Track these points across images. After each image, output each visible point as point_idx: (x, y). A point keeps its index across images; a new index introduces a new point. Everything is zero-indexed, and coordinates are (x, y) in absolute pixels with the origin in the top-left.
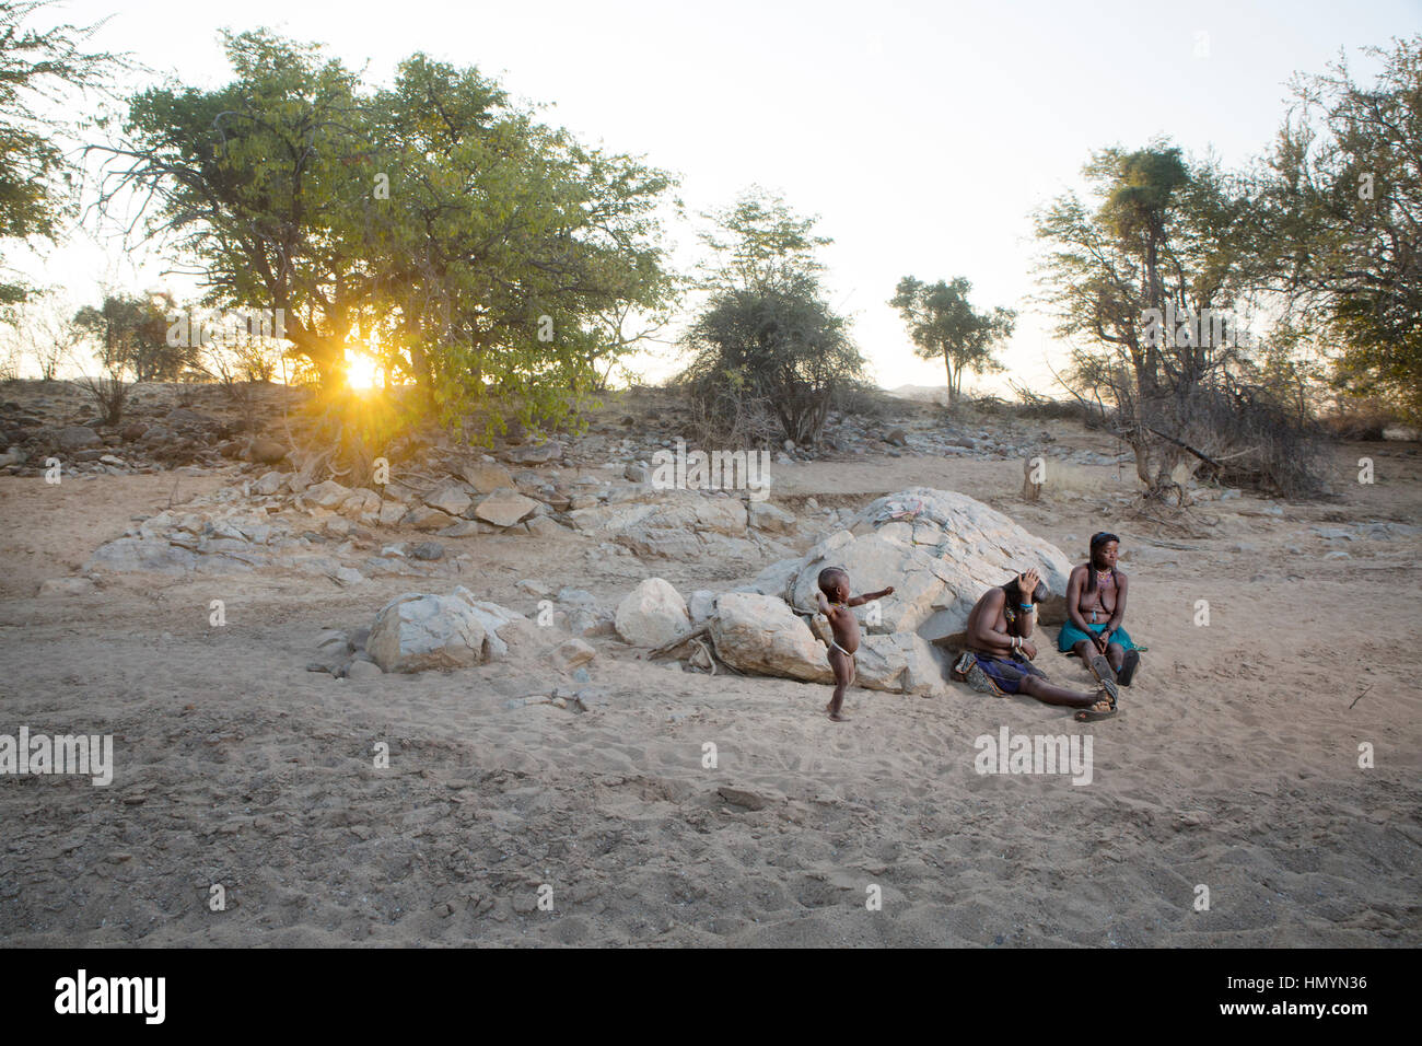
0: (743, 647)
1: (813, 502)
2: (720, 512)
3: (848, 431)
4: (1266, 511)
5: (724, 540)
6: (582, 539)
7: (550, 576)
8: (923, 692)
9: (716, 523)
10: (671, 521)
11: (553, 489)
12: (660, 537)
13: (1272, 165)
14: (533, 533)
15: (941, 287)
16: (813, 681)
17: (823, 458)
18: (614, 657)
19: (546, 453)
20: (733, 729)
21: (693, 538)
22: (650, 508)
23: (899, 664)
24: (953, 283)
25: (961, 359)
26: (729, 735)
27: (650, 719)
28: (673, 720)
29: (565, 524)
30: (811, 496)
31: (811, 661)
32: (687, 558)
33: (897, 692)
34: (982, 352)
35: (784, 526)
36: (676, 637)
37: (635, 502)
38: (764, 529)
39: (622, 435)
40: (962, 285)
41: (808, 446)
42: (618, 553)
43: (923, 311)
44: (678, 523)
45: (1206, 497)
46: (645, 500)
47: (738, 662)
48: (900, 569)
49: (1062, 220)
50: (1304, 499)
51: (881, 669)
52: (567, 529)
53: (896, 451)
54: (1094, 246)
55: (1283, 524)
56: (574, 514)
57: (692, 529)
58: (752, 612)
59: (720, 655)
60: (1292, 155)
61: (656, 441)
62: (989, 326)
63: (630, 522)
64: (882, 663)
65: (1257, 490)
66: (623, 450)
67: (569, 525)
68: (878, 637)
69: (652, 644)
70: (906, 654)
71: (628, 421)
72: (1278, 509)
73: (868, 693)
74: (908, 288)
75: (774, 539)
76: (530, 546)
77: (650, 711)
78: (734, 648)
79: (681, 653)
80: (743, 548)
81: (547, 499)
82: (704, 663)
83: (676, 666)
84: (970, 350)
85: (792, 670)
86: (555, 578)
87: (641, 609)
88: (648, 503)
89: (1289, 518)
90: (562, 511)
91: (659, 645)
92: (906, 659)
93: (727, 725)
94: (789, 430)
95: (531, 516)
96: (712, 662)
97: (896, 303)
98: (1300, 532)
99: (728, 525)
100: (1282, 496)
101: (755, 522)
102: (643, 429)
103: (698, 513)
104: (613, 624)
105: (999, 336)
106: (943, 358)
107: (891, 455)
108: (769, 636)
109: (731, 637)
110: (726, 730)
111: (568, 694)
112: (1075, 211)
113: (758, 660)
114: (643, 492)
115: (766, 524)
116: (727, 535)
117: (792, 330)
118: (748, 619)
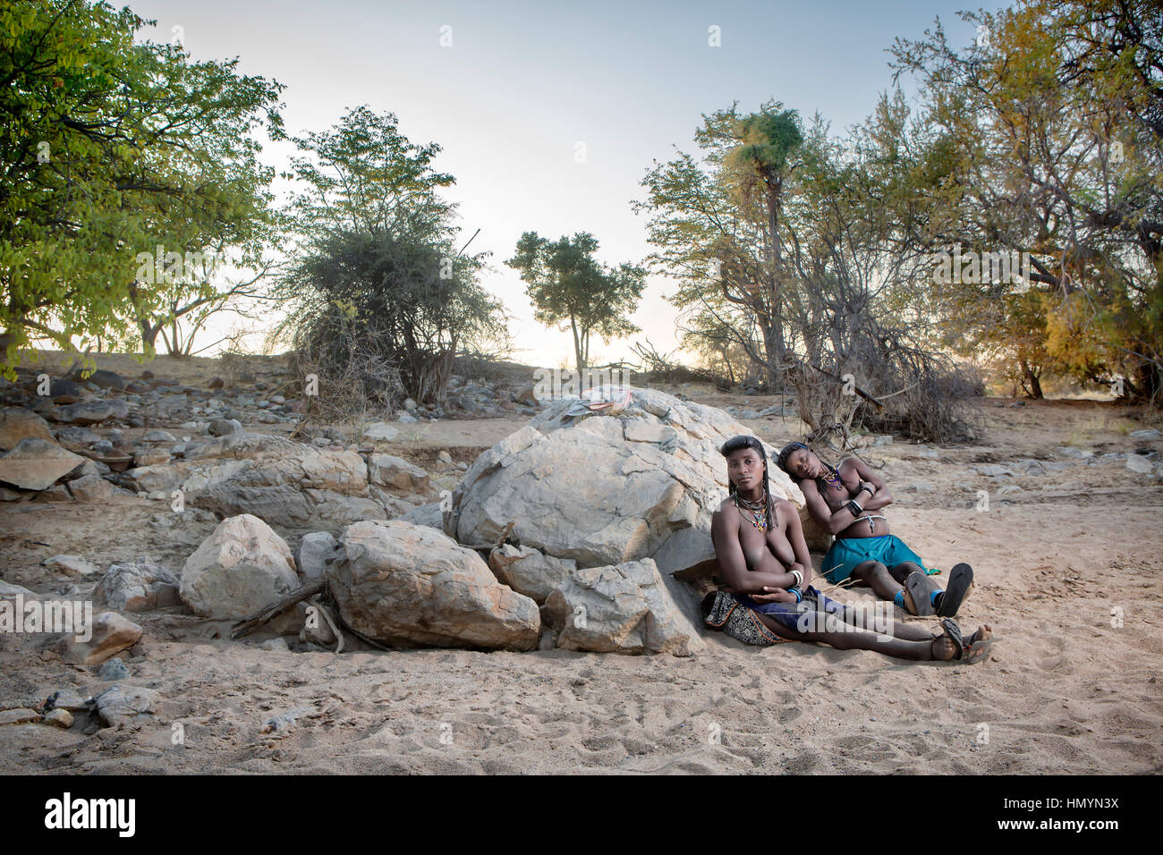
0: (385, 602)
1: (445, 455)
2: (332, 464)
3: (475, 392)
4: (921, 454)
5: (340, 498)
6: (149, 503)
7: (99, 551)
8: (676, 649)
9: (329, 478)
10: (270, 477)
11: (110, 444)
12: (255, 497)
13: (874, 136)
14: (77, 498)
15: (564, 245)
16: (500, 648)
17: (449, 417)
18: (175, 639)
19: (106, 410)
20: (387, 732)
21: (300, 497)
22: (241, 464)
23: (637, 607)
24: (577, 241)
25: (587, 322)
26: (382, 745)
27: (229, 731)
28: (273, 728)
29: (125, 486)
30: (442, 449)
31: (497, 615)
32: (292, 522)
33: (636, 652)
34: (610, 313)
35: (413, 482)
36: (276, 597)
37: (222, 457)
38: (389, 486)
39: (209, 396)
40: (587, 243)
41: (432, 406)
42: (199, 519)
43: (546, 271)
44: (279, 478)
45: (861, 443)
46: (236, 454)
47: (379, 628)
48: (618, 472)
49: (677, 186)
50: (952, 442)
51: (610, 618)
52: (125, 492)
53: (530, 410)
54: (712, 213)
55: (941, 466)
56: (137, 472)
57: (297, 486)
58: (399, 546)
59: (349, 621)
60: (891, 126)
61: (251, 401)
62: (616, 285)
63: (216, 481)
64: (610, 609)
65: (907, 436)
66: (209, 410)
67: (131, 487)
68: (599, 570)
69: (238, 615)
70: (645, 592)
71: (218, 384)
72: (935, 452)
73: (591, 659)
74: (530, 244)
75: (402, 498)
76: (72, 514)
77: (229, 715)
78: (373, 605)
79: (285, 624)
80: (364, 508)
81: (101, 456)
82: (324, 636)
83: (278, 646)
84: (596, 310)
85: (468, 633)
86: (105, 554)
87: (220, 560)
88: (239, 458)
89: (945, 461)
90: (121, 471)
91: (250, 613)
92: (646, 600)
93: (374, 728)
94: (408, 387)
95: (76, 474)
96: (337, 632)
97: (515, 263)
98: (961, 472)
99: (344, 479)
100: (932, 440)
101: (377, 478)
102: (235, 392)
103: (304, 466)
104: (176, 590)
105: (626, 296)
106: (568, 321)
107: (524, 413)
108: (428, 580)
109: (367, 587)
110: (375, 737)
111: (78, 701)
112: (692, 177)
113: (412, 621)
114: (233, 444)
115: (391, 479)
116: (344, 493)
117: (410, 271)
118: (393, 557)
